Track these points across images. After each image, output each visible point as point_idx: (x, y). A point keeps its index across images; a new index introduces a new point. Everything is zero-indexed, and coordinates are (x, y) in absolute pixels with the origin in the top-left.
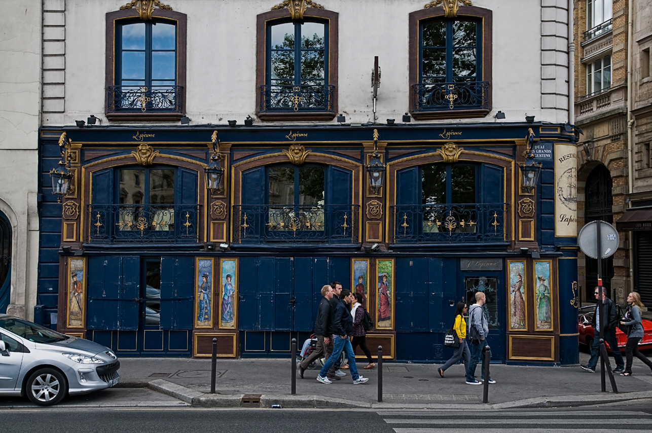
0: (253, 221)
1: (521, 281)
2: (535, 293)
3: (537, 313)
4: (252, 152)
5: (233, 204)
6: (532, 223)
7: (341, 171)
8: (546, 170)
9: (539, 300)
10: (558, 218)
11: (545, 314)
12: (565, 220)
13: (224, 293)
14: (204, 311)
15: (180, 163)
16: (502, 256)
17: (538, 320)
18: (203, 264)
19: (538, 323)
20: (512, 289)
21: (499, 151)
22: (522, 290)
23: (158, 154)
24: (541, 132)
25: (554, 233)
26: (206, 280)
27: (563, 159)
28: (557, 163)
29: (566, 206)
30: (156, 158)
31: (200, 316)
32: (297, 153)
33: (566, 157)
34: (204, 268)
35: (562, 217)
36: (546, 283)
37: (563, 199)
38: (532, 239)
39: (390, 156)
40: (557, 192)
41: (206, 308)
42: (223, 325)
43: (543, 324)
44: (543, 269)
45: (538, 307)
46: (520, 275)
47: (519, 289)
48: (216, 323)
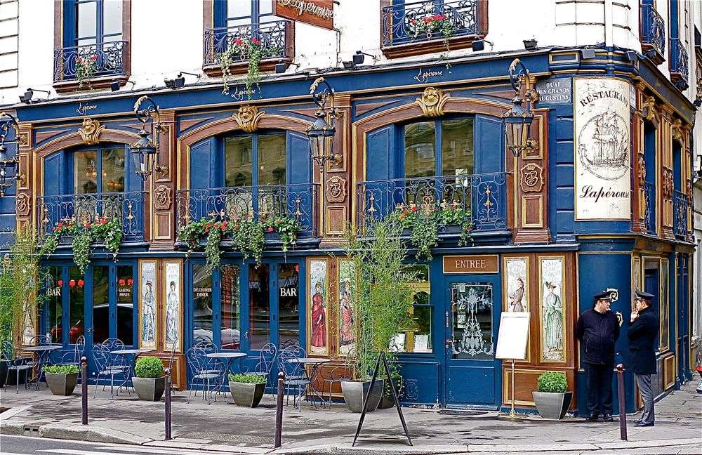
0: (194, 211)
1: (522, 288)
2: (540, 307)
3: (544, 336)
4: (200, 120)
5: (178, 188)
6: (541, 200)
7: (299, 138)
8: (563, 119)
9: (546, 317)
10: (579, 192)
11: (555, 339)
12: (590, 195)
13: (168, 306)
14: (148, 328)
15: (124, 139)
16: (498, 251)
17: (545, 347)
18: (147, 269)
19: (545, 351)
20: (510, 301)
21: (498, 95)
22: (524, 302)
23: (103, 130)
24: (551, 62)
25: (573, 215)
26: (150, 288)
27: (587, 101)
28: (578, 107)
29: (592, 173)
30: (102, 136)
31: (144, 335)
32: (245, 117)
33: (592, 97)
34: (148, 273)
35: (585, 190)
36: (557, 291)
37: (587, 163)
38: (540, 225)
39: (358, 113)
40: (577, 152)
41: (151, 324)
42: (169, 347)
43: (552, 353)
44: (553, 270)
45: (545, 326)
46: (521, 280)
47: (520, 300)
48: (160, 344)
